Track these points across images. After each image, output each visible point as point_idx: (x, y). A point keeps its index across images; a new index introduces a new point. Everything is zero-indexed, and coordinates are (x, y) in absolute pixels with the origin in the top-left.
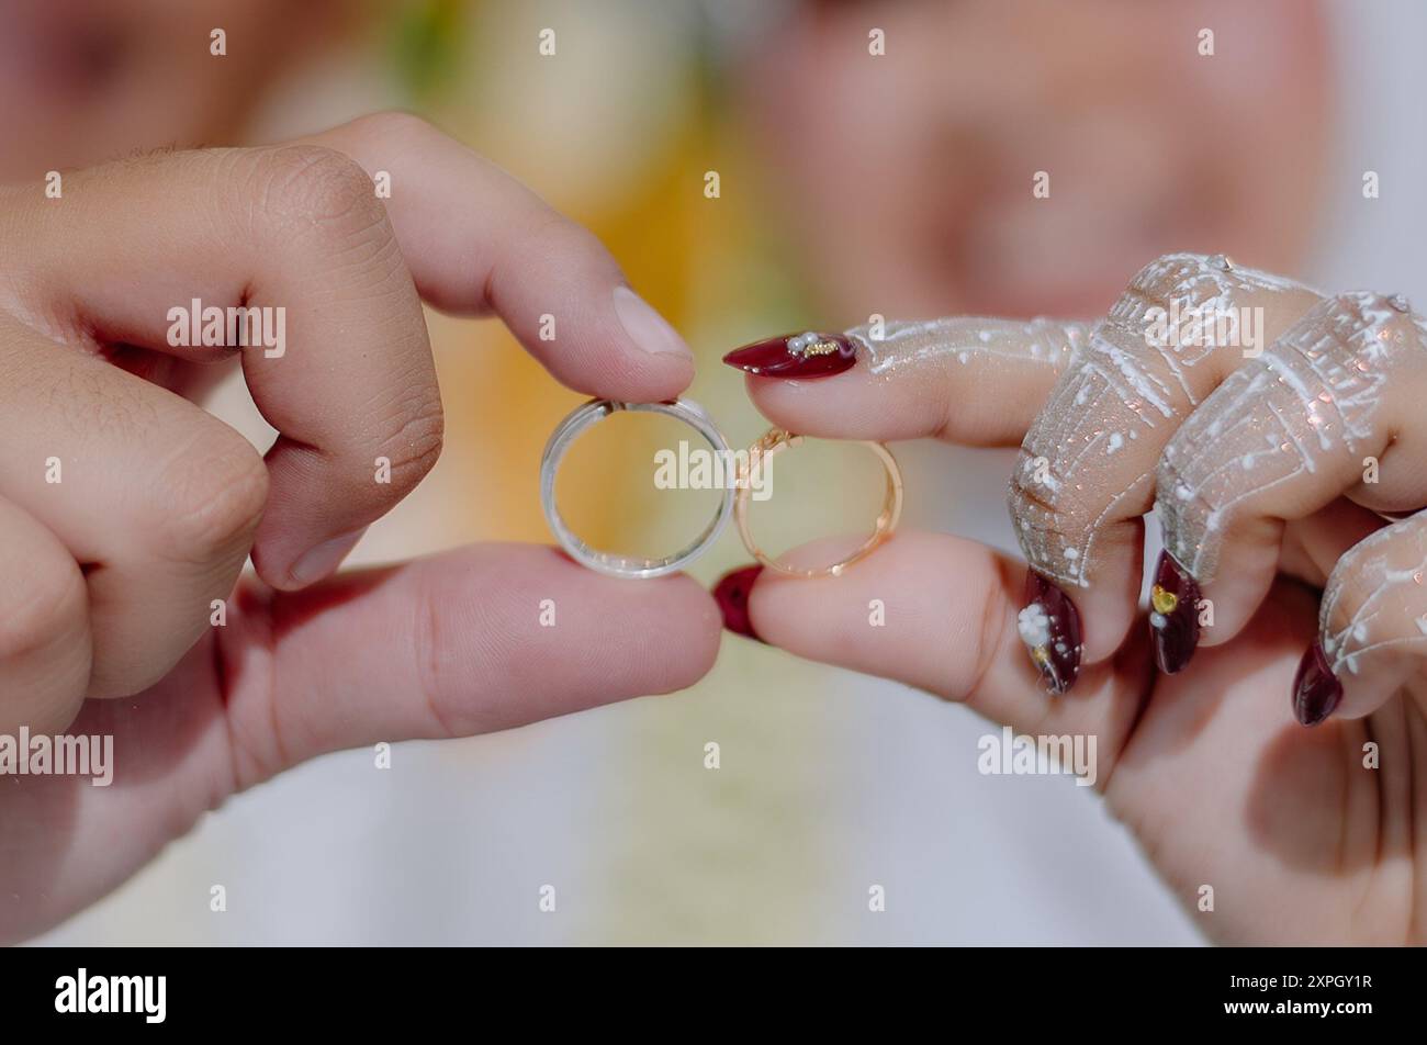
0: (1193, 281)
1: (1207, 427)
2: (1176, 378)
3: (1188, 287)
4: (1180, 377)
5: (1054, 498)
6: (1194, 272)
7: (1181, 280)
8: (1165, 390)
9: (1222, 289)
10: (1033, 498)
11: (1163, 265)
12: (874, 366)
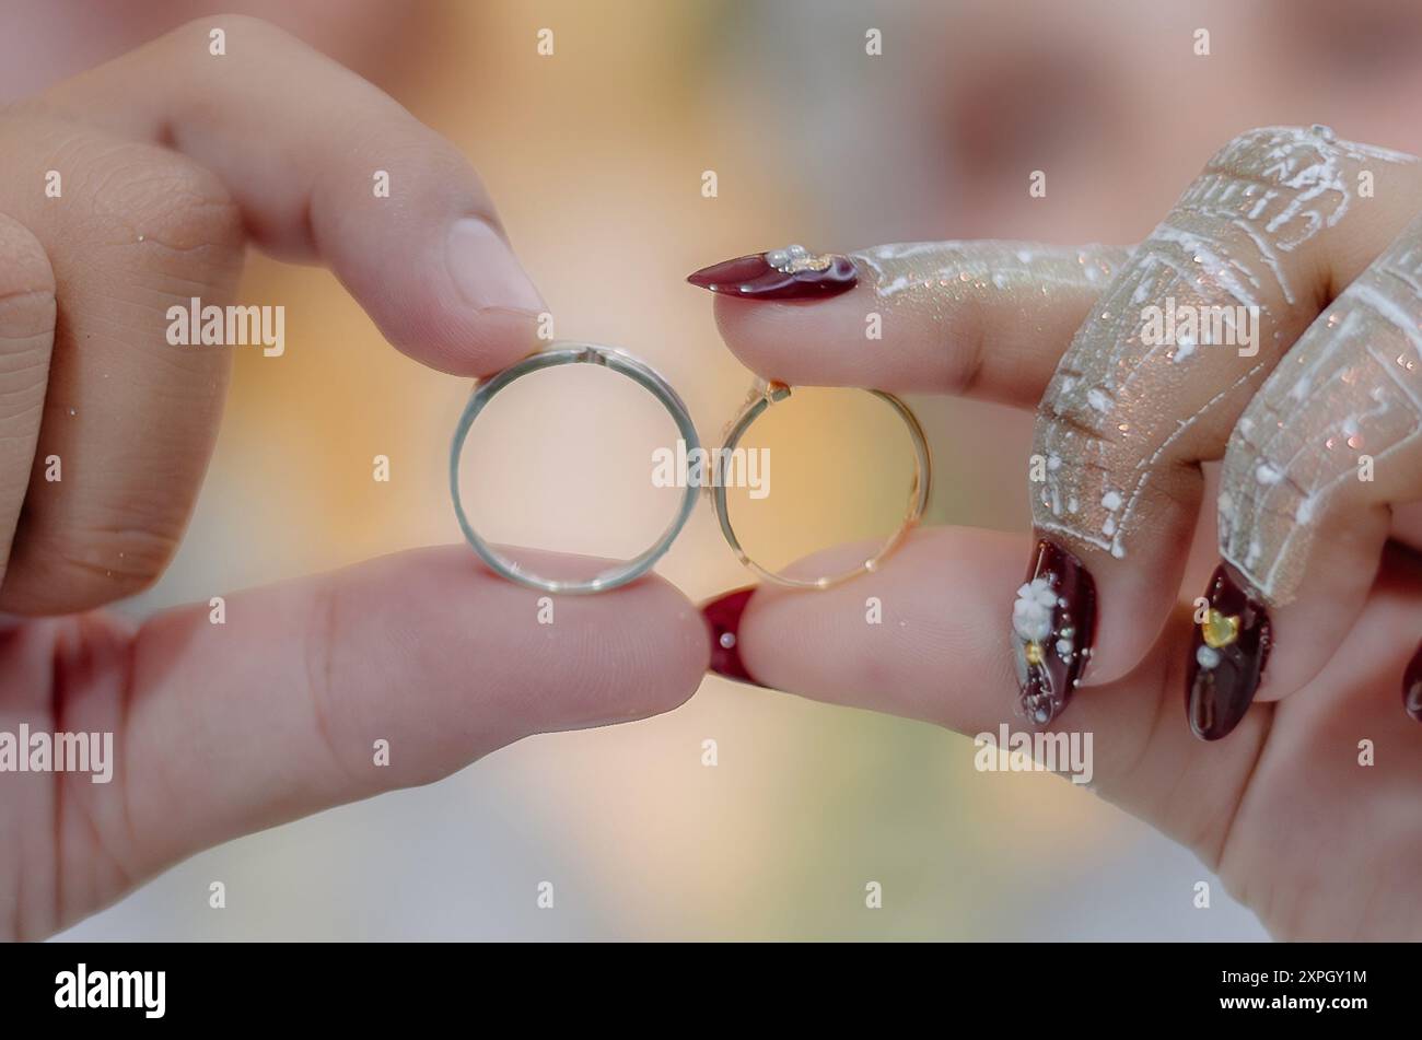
0: (1288, 148)
1: (1291, 388)
2: (1268, 265)
3: (1283, 155)
4: (1274, 265)
5: (1101, 421)
6: (1287, 140)
7: (1273, 146)
8: (1253, 281)
9: (1325, 157)
10: (1074, 424)
11: (1250, 137)
12: (882, 287)
